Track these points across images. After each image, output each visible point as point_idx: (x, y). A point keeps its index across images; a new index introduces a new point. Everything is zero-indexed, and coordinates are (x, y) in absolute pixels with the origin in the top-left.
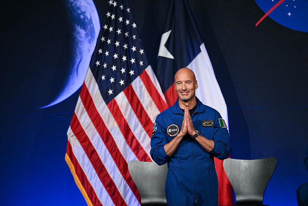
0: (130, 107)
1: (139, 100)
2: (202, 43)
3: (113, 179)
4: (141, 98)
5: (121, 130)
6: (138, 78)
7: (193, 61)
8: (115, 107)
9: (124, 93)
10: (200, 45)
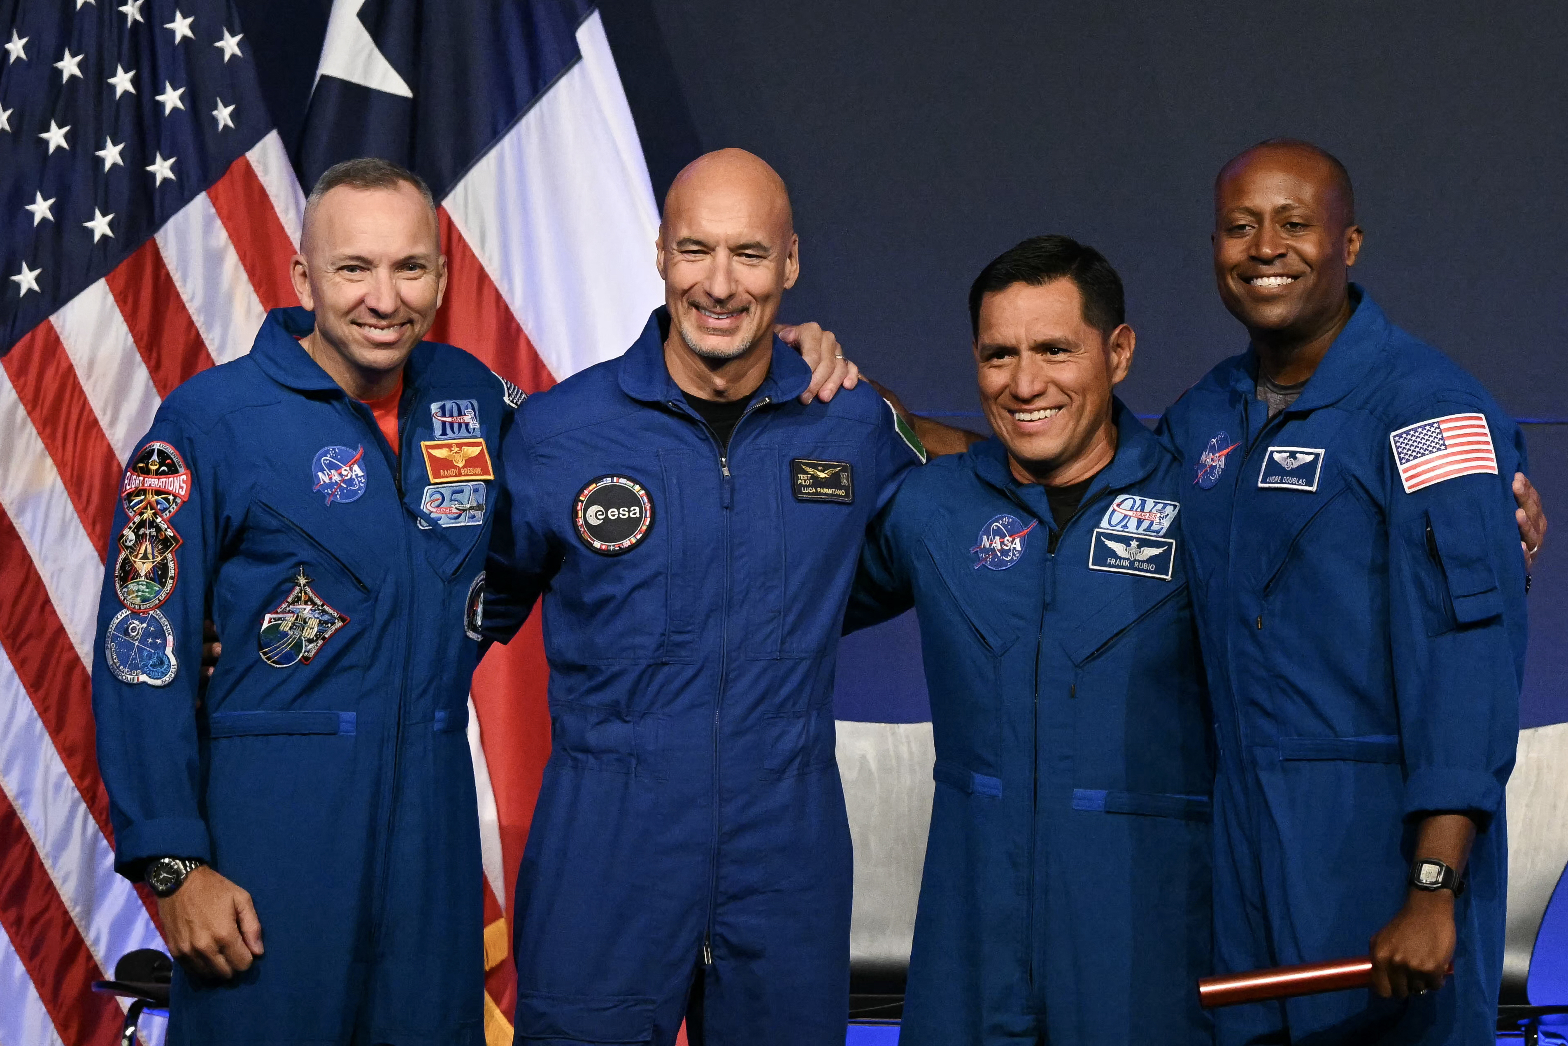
1: (198, 335)
2: (592, 13)
4: (209, 327)
6: (200, 205)
9: (112, 289)
10: (575, 22)
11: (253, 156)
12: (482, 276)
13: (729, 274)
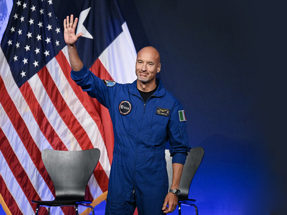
0: (44, 90)
1: (54, 83)
2: (125, 22)
3: (25, 169)
4: (56, 82)
5: (34, 115)
6: (54, 60)
7: (114, 42)
8: (28, 91)
9: (38, 75)
10: (121, 24)
11: (63, 50)
13: (146, 67)
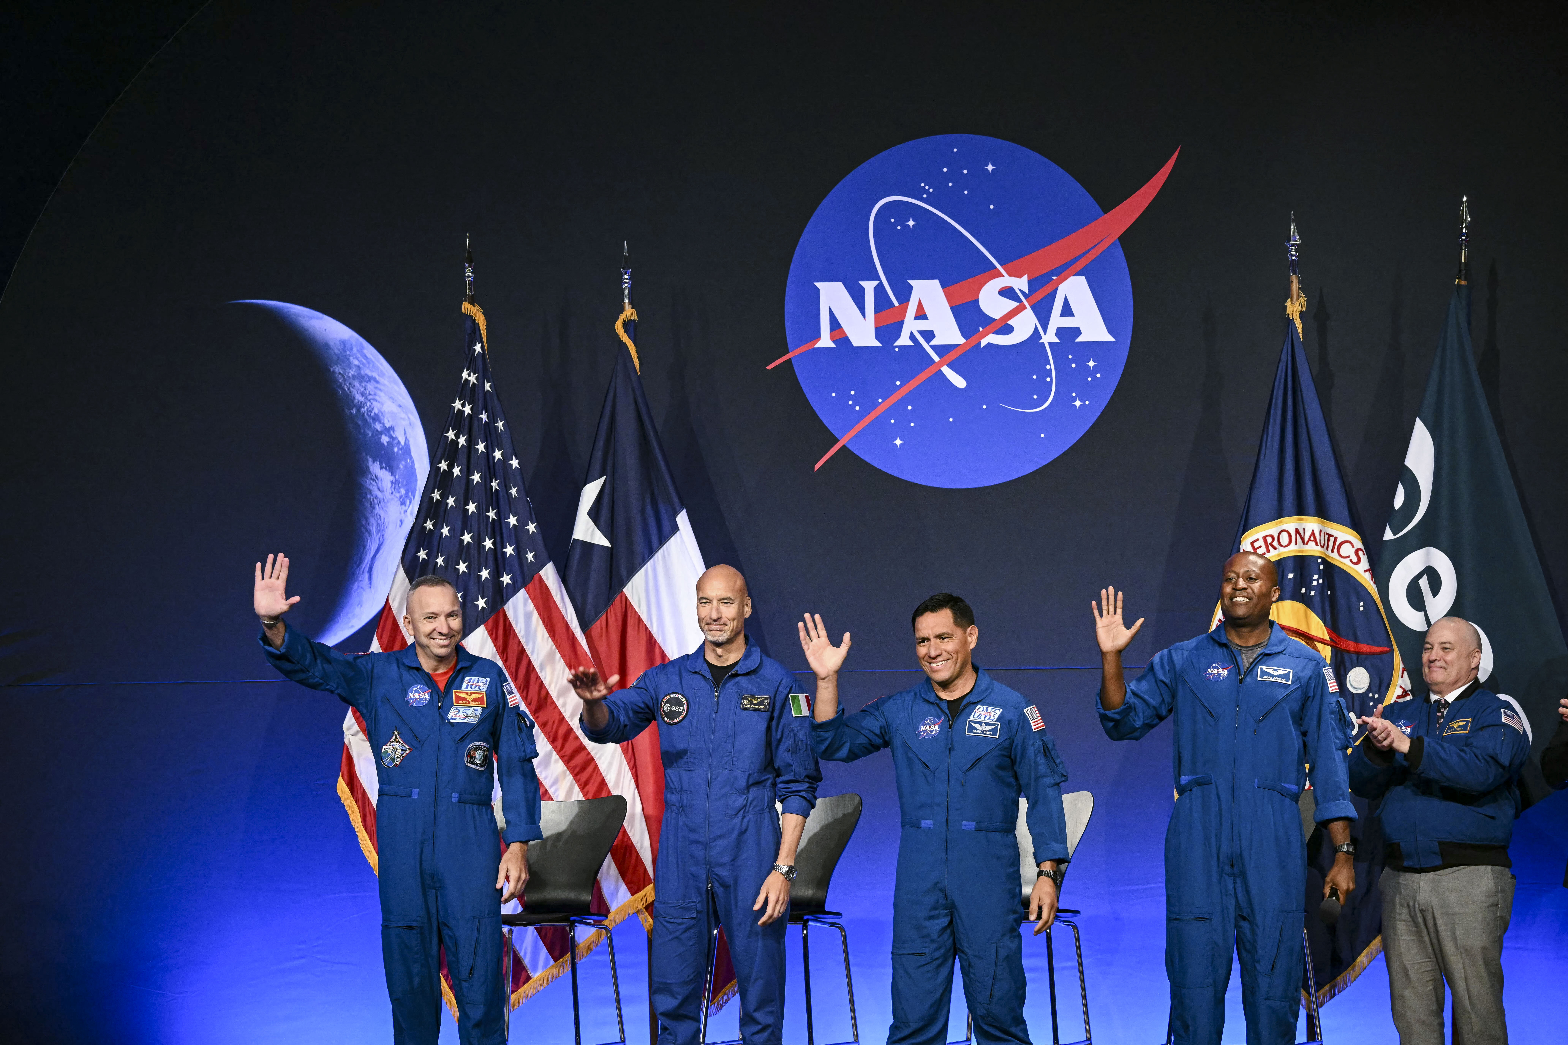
1: (523, 647)
2: (683, 510)
4: (527, 642)
6: (522, 593)
7: (659, 555)
9: (487, 629)
10: (675, 514)
11: (542, 573)
12: (640, 620)
13: (718, 610)
